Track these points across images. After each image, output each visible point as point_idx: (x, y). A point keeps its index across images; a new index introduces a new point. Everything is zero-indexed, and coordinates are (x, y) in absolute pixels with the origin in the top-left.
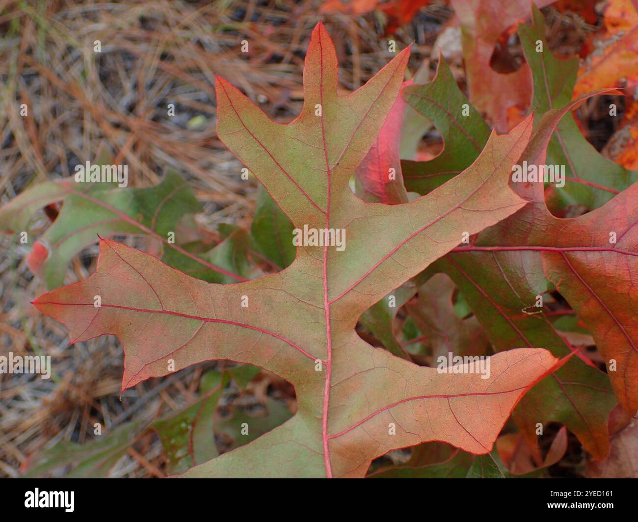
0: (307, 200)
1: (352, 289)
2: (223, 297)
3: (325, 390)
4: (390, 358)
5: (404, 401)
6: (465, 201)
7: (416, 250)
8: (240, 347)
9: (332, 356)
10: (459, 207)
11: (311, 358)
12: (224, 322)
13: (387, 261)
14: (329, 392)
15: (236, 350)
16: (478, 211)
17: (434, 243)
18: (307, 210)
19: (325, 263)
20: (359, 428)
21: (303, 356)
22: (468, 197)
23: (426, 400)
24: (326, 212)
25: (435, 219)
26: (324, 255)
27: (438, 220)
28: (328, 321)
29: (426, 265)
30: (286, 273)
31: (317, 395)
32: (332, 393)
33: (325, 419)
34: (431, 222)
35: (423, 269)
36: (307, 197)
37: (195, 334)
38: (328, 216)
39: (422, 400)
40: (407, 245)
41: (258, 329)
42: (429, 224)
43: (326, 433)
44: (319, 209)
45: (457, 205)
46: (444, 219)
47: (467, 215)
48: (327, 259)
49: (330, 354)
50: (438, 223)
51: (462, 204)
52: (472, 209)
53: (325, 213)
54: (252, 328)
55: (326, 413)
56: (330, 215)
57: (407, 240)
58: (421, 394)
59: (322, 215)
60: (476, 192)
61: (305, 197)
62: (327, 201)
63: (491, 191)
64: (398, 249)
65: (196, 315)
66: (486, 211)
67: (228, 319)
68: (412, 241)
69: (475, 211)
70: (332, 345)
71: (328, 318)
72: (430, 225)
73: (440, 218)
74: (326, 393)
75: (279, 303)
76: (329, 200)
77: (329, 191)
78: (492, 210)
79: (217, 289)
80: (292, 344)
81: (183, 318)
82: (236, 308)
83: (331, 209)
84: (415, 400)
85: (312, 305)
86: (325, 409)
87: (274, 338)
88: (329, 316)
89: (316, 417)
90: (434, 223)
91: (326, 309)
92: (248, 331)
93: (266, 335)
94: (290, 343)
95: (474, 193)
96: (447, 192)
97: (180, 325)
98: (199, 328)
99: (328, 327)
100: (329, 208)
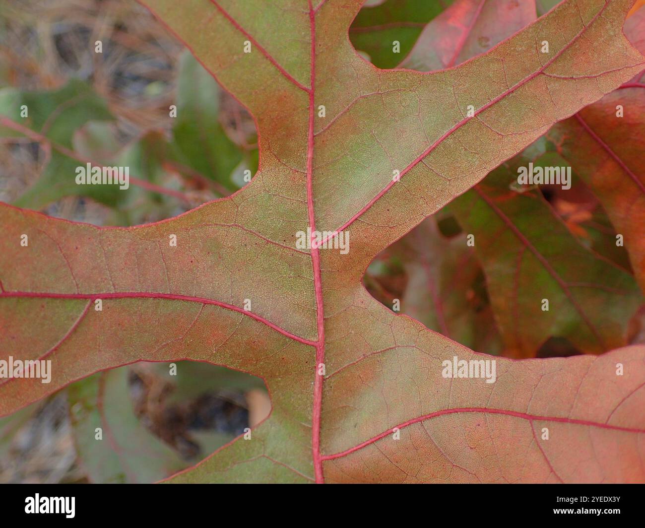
0: (273, 69)
1: (356, 219)
2: (127, 250)
3: (314, 384)
4: (422, 333)
5: (449, 412)
6: (552, 62)
7: (466, 150)
8: (163, 336)
9: (325, 331)
10: (542, 73)
11: (291, 338)
12: (132, 296)
13: (415, 170)
14: (322, 388)
15: (157, 342)
16: (572, 78)
17: (497, 137)
18: (274, 86)
19: (309, 177)
20: (372, 447)
21: (276, 335)
22: (557, 55)
23: (489, 416)
24: (310, 88)
25: (499, 96)
26: (308, 163)
27: (504, 97)
28: (317, 275)
29: (482, 175)
30: (243, 197)
31: (302, 393)
32: (327, 388)
33: (316, 429)
34: (492, 100)
35: (477, 181)
36: (273, 62)
37: (73, 326)
38: (312, 95)
39: (480, 415)
40: (450, 141)
41: (196, 300)
42: (488, 103)
43: (319, 451)
44: (295, 83)
45: (538, 70)
46: (514, 94)
47: (554, 86)
48: (312, 170)
49: (322, 328)
50: (504, 102)
51: (546, 67)
52: (563, 76)
53: (306, 90)
54: (183, 298)
55: (318, 420)
56: (317, 94)
57: (451, 133)
58: (478, 404)
59: (301, 93)
60: (571, 45)
61: (269, 62)
62: (309, 68)
63: (596, 44)
64: (434, 148)
65: (75, 291)
66: (584, 78)
67: (138, 289)
68: (459, 133)
69: (565, 79)
70: (324, 312)
71: (316, 268)
72: (490, 106)
73: (509, 93)
74: (317, 390)
75: (233, 248)
76: (314, 66)
77: (314, 50)
78: (595, 77)
79: (115, 237)
80: (257, 317)
81: (47, 300)
82: (153, 266)
83: (317, 83)
84: (469, 414)
85: (290, 248)
86: (316, 414)
87: (224, 310)
88: (319, 264)
89: (301, 425)
90: (497, 102)
91: (314, 255)
92: (178, 305)
93: (210, 309)
94: (254, 316)
95: (568, 48)
96: (521, 46)
97: (42, 314)
98: (82, 314)
99: (318, 285)
100: (313, 79)
